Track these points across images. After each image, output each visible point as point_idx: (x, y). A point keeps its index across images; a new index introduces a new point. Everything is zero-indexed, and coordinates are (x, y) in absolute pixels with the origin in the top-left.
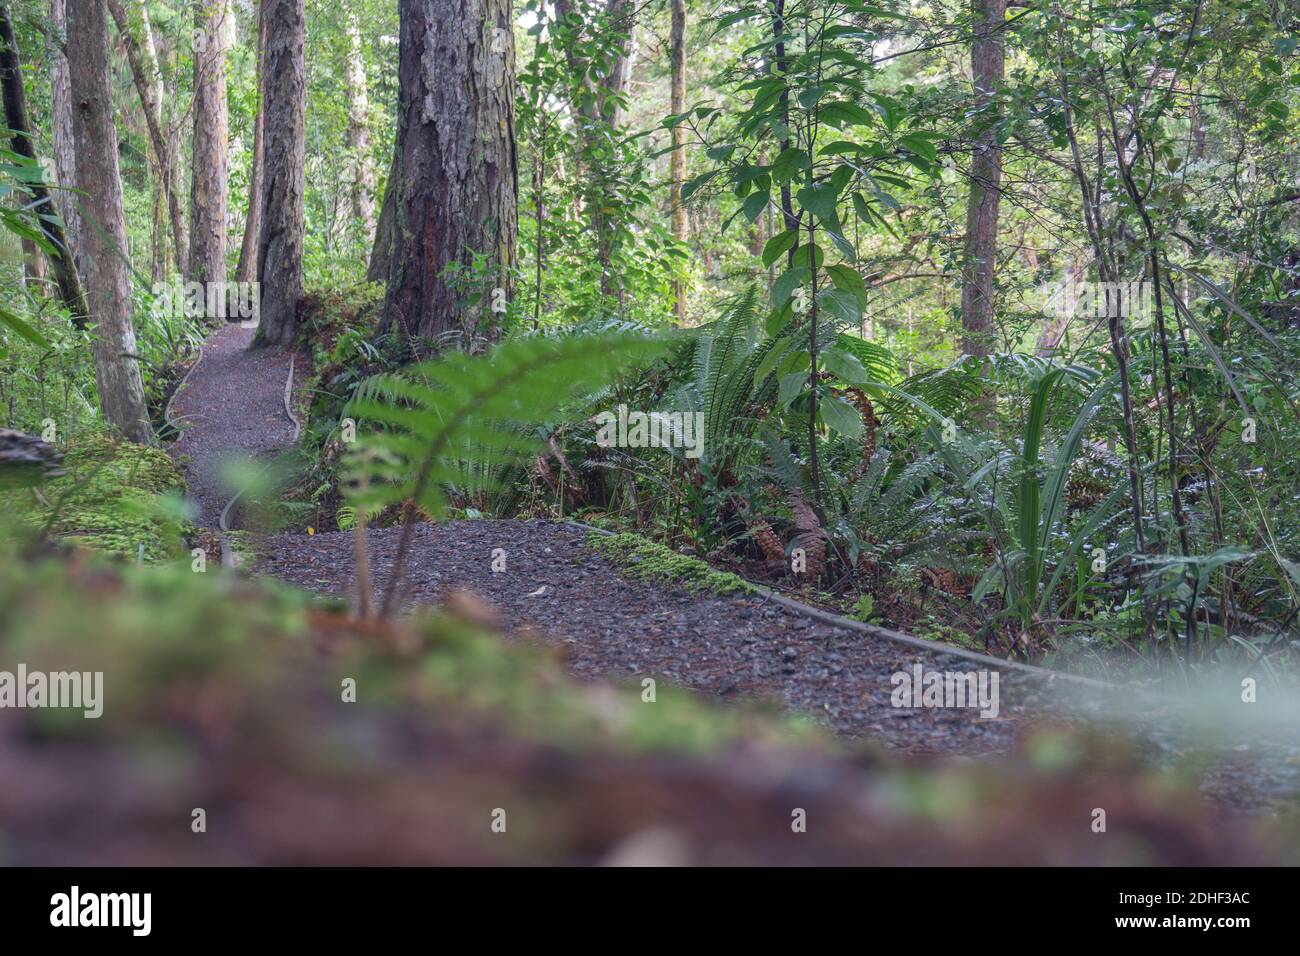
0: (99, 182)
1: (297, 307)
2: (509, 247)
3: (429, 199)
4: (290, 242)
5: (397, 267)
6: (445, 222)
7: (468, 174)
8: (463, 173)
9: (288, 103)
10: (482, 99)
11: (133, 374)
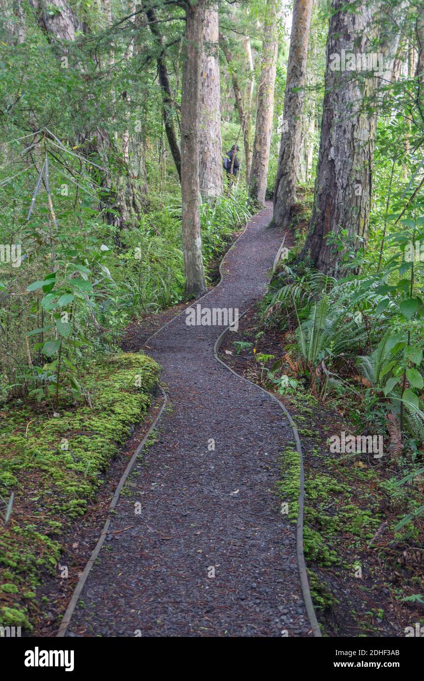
0: (190, 171)
1: (291, 210)
2: (365, 219)
3: (329, 195)
4: (290, 179)
5: (313, 224)
6: (335, 207)
7: (347, 185)
8: (345, 185)
9: (294, 113)
10: (357, 150)
11: (199, 257)
